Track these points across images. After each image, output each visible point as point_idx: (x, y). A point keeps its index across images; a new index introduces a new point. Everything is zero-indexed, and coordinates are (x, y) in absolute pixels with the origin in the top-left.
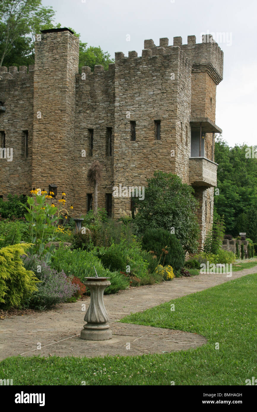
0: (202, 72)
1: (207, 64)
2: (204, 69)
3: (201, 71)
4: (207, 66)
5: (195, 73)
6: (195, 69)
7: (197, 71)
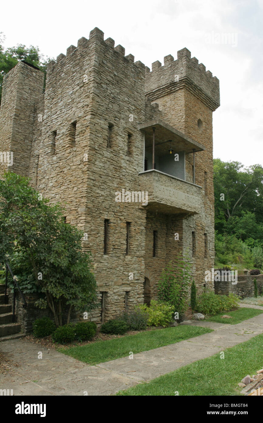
0: (180, 89)
1: (183, 78)
2: (181, 85)
3: (178, 88)
4: (184, 80)
5: (174, 92)
6: (173, 88)
7: (175, 89)
